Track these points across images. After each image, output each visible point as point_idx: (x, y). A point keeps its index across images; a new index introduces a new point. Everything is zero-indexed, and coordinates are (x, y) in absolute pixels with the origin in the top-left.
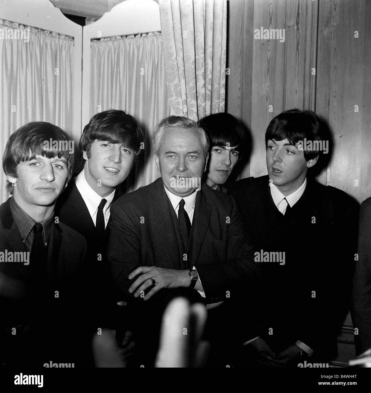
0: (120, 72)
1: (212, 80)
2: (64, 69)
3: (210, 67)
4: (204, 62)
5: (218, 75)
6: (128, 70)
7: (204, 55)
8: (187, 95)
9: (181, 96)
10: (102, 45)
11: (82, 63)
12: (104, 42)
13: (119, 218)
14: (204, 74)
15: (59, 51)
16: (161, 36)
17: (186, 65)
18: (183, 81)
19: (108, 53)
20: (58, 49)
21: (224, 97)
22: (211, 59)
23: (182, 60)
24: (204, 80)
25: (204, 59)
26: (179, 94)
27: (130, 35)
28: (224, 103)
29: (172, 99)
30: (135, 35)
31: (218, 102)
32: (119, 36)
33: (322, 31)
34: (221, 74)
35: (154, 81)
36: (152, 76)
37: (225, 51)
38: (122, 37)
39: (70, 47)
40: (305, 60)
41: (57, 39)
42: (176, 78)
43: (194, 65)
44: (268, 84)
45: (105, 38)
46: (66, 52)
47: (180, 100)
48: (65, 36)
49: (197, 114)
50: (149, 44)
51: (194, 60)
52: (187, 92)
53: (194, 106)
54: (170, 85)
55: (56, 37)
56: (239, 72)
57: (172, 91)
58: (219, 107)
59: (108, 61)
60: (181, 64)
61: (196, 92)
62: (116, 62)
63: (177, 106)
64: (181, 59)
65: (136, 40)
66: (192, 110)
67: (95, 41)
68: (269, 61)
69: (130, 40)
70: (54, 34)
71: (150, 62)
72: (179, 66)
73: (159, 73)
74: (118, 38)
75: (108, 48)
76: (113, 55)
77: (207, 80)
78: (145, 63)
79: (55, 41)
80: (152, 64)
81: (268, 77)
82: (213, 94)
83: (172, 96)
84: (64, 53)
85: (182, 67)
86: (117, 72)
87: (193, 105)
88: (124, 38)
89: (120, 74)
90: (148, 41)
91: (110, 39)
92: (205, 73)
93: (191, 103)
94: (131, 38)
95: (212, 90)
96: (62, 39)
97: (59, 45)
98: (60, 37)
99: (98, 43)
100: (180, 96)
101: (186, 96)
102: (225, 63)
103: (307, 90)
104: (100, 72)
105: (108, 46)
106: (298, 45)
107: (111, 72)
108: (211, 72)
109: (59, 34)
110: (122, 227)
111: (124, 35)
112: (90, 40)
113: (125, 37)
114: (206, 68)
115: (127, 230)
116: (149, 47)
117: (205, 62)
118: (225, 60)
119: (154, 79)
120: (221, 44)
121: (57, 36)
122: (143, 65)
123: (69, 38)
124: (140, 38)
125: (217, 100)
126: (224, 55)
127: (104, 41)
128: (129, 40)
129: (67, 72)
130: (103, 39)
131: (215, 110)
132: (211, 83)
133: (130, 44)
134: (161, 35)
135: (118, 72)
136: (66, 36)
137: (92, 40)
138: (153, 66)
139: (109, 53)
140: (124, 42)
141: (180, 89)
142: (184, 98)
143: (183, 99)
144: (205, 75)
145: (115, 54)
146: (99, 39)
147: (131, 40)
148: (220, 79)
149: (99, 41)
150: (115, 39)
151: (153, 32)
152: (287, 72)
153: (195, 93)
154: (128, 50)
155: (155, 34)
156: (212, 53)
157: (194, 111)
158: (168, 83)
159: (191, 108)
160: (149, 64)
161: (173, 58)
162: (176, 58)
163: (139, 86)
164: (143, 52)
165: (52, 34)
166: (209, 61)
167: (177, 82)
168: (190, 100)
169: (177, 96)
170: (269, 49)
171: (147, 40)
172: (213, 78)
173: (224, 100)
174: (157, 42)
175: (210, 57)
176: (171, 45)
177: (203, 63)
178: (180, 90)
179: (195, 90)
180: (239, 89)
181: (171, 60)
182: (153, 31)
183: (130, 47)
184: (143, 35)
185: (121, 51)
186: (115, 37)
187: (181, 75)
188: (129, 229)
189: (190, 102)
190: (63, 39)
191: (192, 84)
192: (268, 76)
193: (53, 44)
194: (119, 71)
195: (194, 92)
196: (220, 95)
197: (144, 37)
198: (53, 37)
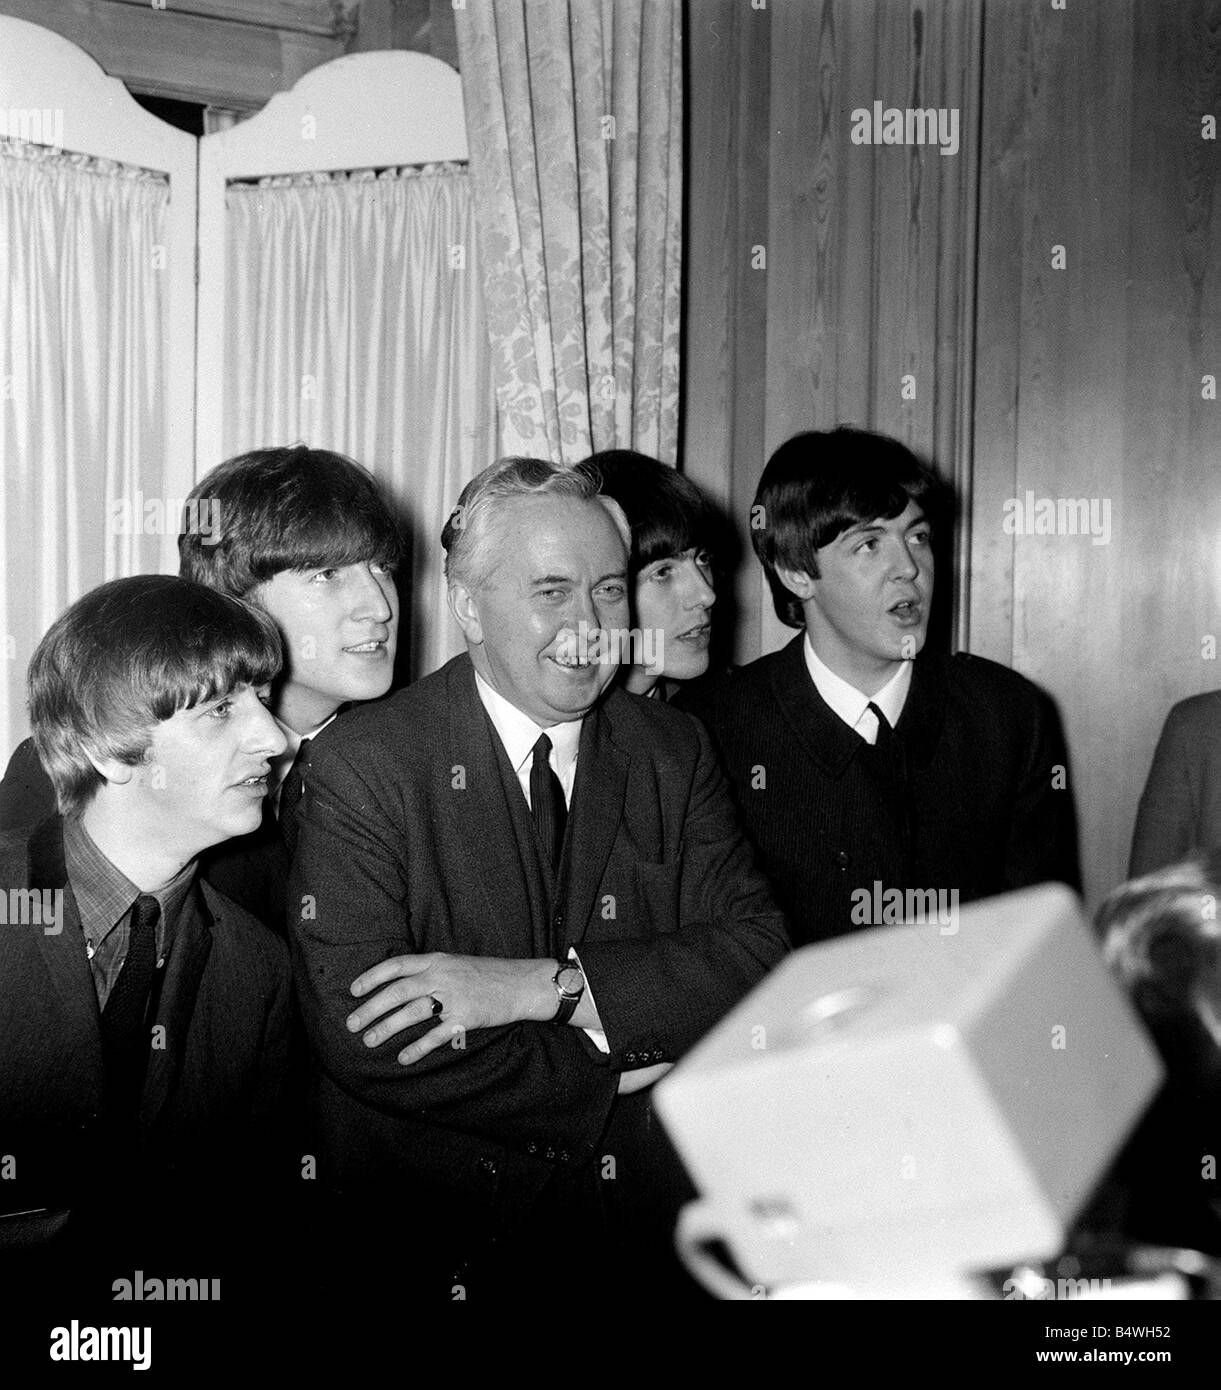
0: (326, 293)
1: (635, 321)
2: (137, 283)
3: (627, 279)
4: (608, 263)
5: (656, 306)
6: (353, 286)
7: (607, 241)
8: (557, 374)
9: (538, 377)
10: (264, 200)
11: (197, 258)
12: (271, 192)
13: (334, 794)
14: (609, 304)
15: (121, 221)
16: (465, 178)
17: (554, 276)
18: (543, 329)
19: (286, 228)
20: (116, 214)
21: (676, 379)
22: (630, 252)
23: (539, 262)
24: (610, 320)
25: (608, 253)
26: (530, 373)
27: (362, 170)
28: (675, 397)
29: (506, 388)
30: (378, 171)
31: (655, 396)
32: (322, 172)
33: (993, 162)
34: (666, 302)
35: (442, 326)
36: (438, 309)
37: (676, 226)
38: (332, 174)
39: (155, 206)
40: (939, 255)
41: (113, 182)
42: (519, 318)
43: (577, 277)
44: (818, 330)
45: (273, 178)
46: (142, 222)
47: (534, 392)
48: (141, 172)
49: (589, 437)
50: (427, 199)
51: (576, 256)
52: (557, 365)
53: (580, 413)
54: (498, 343)
55: (108, 176)
56: (724, 291)
57: (509, 363)
58: (659, 412)
59: (286, 255)
60: (535, 274)
61: (584, 364)
62: (312, 259)
63: (525, 413)
64: (536, 257)
65: (380, 187)
66: (574, 425)
67: (241, 186)
68: (821, 255)
69: (361, 185)
70: (101, 164)
71: (431, 261)
72: (529, 278)
73: (462, 297)
74: (320, 178)
75: (286, 212)
76: (304, 237)
77: (619, 322)
78: (414, 266)
79: (106, 188)
80: (435, 268)
81: (820, 311)
82: (640, 369)
83: (508, 378)
84: (136, 228)
85: (539, 282)
86: (316, 293)
87: (576, 408)
88: (342, 178)
89: (326, 299)
90: (422, 192)
91: (293, 181)
92: (612, 298)
93: (570, 401)
94: (364, 182)
95: (635, 353)
96: (131, 180)
97: (120, 204)
98: (125, 173)
99: (251, 193)
100: (536, 379)
101: (552, 378)
102: (679, 265)
103: (946, 356)
104: (259, 293)
105: (285, 204)
106: (915, 207)
107: (298, 291)
108: (633, 294)
109: (120, 165)
110: (345, 825)
111: (340, 172)
112: (223, 183)
113: (344, 175)
114: (614, 282)
115: (361, 835)
116: (426, 213)
117: (611, 265)
118: (679, 256)
119: (442, 319)
120: (664, 203)
121: (115, 171)
122: (405, 272)
123: (153, 177)
124: (395, 180)
125: (654, 389)
126: (676, 238)
127: (275, 189)
128: (357, 187)
129: (146, 292)
130: (268, 181)
131: (648, 421)
132: (631, 331)
133: (360, 201)
134: (466, 173)
135: (321, 296)
136: (144, 170)
137: (229, 183)
138: (439, 274)
139: (288, 229)
140: (342, 196)
141: (534, 356)
142: (547, 383)
143: (544, 389)
144: (612, 305)
145: (309, 229)
146: (253, 181)
147: (364, 187)
148: (662, 318)
149: (252, 187)
150: (308, 182)
151: (439, 164)
152: (881, 295)
153: (583, 368)
154: (354, 218)
155: (445, 170)
156: (634, 233)
157: (580, 428)
158: (492, 337)
159: (569, 419)
160: (427, 271)
161: (507, 254)
162: (520, 251)
163: (394, 343)
164: (404, 230)
165: (95, 166)
166: (626, 260)
167: (526, 334)
168: (567, 391)
169: (523, 376)
170: (822, 217)
171: (420, 187)
172: (640, 316)
173: (677, 389)
174: (452, 197)
175: (628, 247)
176: (501, 211)
177: (604, 268)
178: (534, 359)
179: (582, 359)
180: (725, 345)
181: (503, 262)
182: (440, 159)
183: (360, 212)
184: (407, 172)
185: (330, 220)
186: (308, 176)
187: (535, 309)
188: (369, 831)
189: (566, 397)
190: (134, 182)
191: (571, 339)
192: (820, 307)
193: (99, 201)
194: (325, 289)
195: (578, 366)
196: (663, 373)
197: (409, 178)
198: (99, 175)
